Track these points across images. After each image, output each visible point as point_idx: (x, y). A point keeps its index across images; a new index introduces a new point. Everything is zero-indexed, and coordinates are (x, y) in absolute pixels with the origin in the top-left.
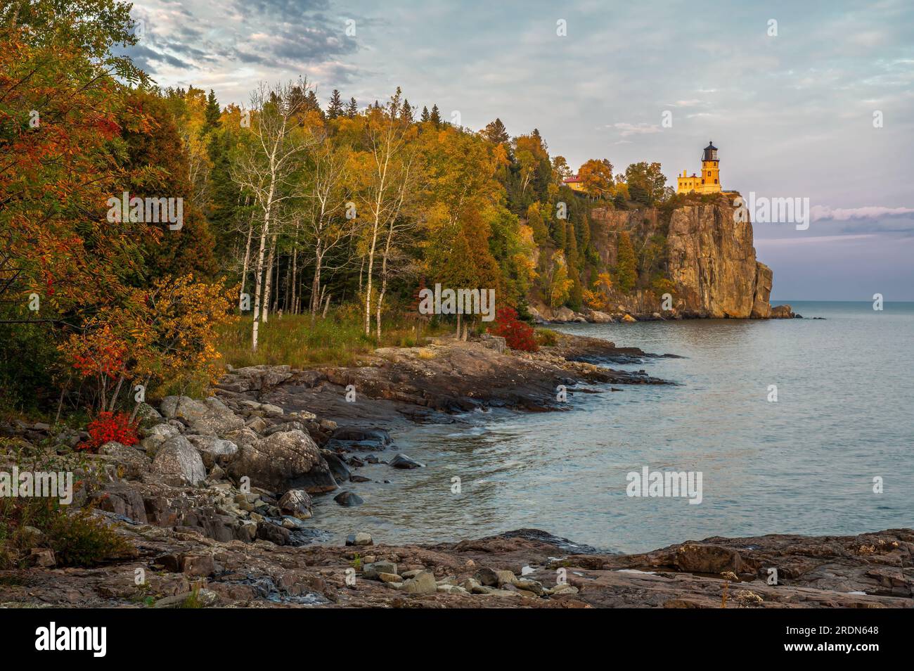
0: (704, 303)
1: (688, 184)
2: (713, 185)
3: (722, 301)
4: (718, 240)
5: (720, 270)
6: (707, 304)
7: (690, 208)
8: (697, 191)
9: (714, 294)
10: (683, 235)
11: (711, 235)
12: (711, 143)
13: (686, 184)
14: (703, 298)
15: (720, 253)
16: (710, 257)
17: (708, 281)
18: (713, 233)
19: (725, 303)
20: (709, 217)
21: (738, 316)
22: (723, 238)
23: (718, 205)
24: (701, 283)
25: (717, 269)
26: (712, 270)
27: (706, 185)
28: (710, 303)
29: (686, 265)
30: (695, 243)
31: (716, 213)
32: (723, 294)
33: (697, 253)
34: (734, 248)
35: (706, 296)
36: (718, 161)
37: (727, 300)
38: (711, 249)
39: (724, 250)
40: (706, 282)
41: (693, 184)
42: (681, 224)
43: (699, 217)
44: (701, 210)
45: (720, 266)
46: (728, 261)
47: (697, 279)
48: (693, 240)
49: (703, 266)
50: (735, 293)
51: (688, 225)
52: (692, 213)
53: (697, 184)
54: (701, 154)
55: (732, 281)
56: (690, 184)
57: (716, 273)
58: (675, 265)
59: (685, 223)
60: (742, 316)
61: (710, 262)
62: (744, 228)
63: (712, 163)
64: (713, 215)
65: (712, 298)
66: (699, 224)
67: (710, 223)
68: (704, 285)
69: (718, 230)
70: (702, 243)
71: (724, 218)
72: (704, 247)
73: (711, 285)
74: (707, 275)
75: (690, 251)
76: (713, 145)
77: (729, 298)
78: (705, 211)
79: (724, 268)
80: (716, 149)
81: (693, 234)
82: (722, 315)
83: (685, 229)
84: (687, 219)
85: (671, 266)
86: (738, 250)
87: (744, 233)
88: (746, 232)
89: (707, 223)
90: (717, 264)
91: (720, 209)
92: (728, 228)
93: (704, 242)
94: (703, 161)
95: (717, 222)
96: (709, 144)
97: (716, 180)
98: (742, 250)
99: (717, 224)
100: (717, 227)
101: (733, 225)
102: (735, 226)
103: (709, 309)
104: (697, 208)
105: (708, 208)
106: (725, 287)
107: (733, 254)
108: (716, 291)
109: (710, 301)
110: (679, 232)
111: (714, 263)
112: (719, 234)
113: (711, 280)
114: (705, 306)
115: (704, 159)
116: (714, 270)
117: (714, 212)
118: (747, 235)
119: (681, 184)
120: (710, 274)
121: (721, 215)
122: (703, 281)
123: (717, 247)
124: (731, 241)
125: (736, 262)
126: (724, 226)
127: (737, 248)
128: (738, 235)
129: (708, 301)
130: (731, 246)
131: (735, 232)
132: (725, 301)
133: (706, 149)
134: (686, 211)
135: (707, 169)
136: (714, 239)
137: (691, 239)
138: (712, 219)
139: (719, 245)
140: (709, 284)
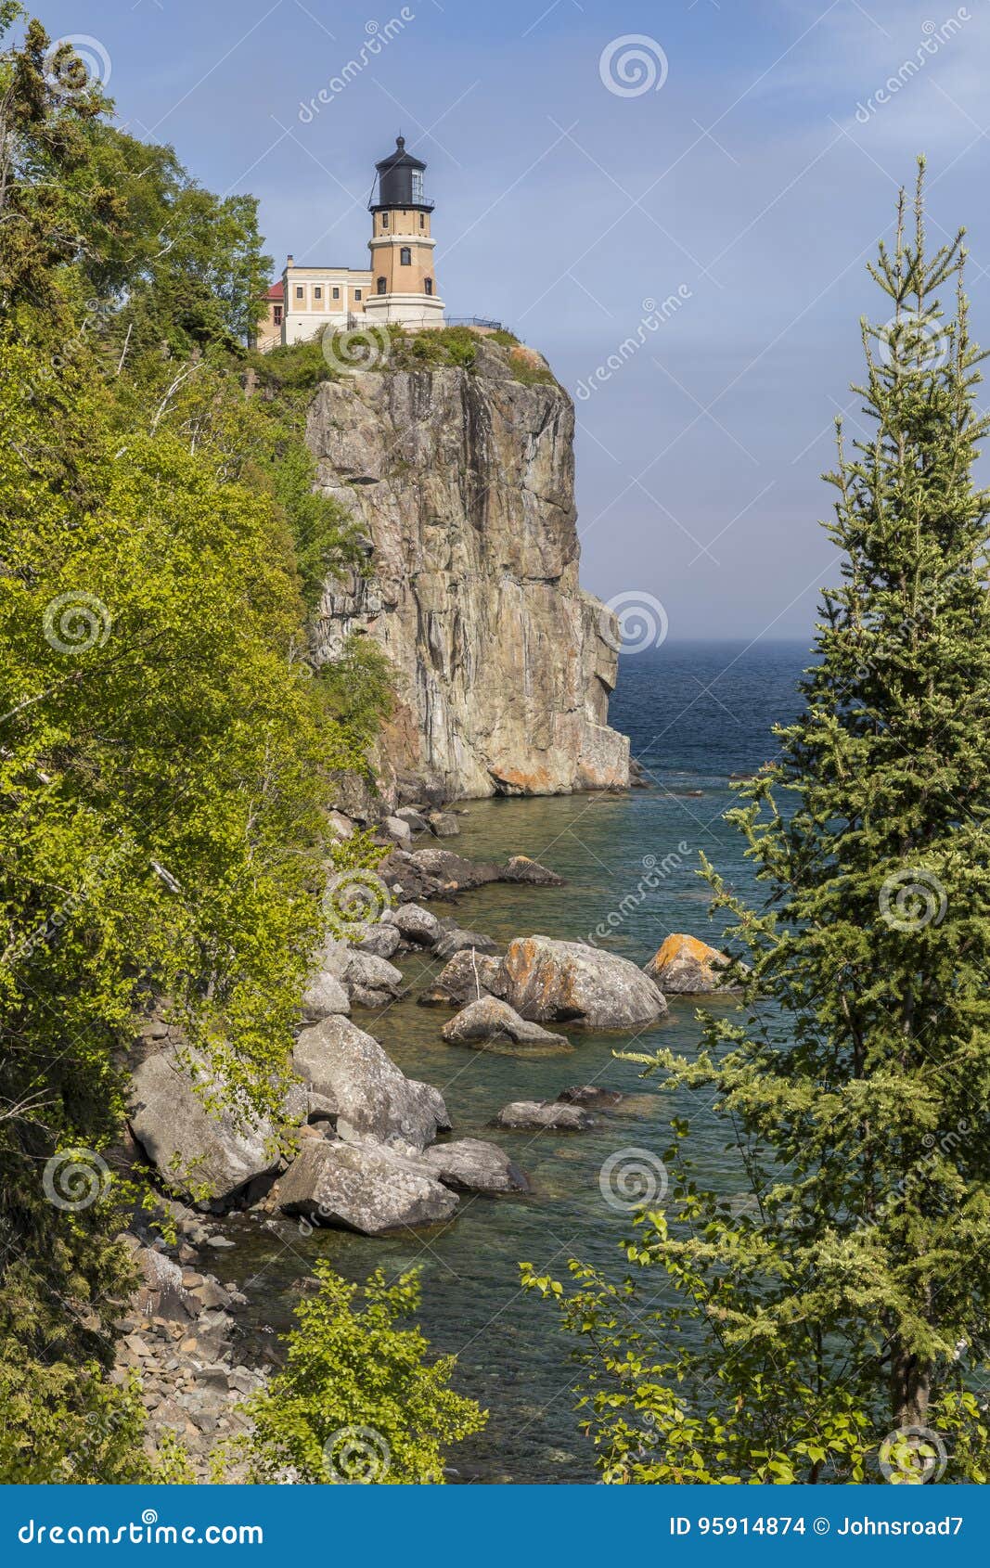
0: (431, 743)
1: (327, 293)
2: (420, 296)
3: (488, 735)
4: (477, 504)
5: (483, 617)
8: (367, 319)
9: (464, 707)
10: (367, 481)
11: (454, 486)
12: (400, 142)
13: (318, 293)
14: (426, 727)
15: (483, 550)
16: (448, 567)
17: (447, 660)
18: (459, 478)
19: (496, 741)
20: (448, 416)
21: (538, 789)
22: (493, 492)
23: (471, 372)
24: (422, 669)
25: (474, 614)
26: (457, 620)
27: (395, 296)
28: (450, 743)
29: (378, 602)
30: (404, 515)
31: (470, 401)
32: (493, 707)
33: (411, 551)
34: (527, 535)
35: (438, 718)
36: (429, 209)
37: (503, 728)
38: (453, 539)
40: (438, 664)
41: (344, 293)
42: (352, 439)
44: (421, 385)
45: (483, 602)
46: (507, 581)
47: (411, 654)
48: (399, 504)
49: (431, 603)
50: (531, 703)
51: (378, 443)
52: (386, 398)
53: (358, 292)
54: (370, 189)
55: (520, 659)
56: (336, 293)
57: (470, 630)
59: (367, 436)
61: (453, 589)
62: (556, 463)
63: (413, 216)
64: (458, 406)
65: (457, 723)
66: (414, 439)
67: (451, 437)
68: (433, 674)
69: (475, 465)
70: (428, 515)
71: (497, 420)
72: (430, 530)
73: (453, 673)
74: (442, 637)
75: (388, 544)
76: (408, 150)
77: (510, 723)
78: (435, 393)
79: (495, 607)
80: (421, 167)
81: (398, 481)
82: (486, 787)
83: (370, 457)
84: (371, 419)
86: (541, 539)
87: (557, 476)
88: (562, 475)
89: (444, 437)
90: (472, 596)
91: (483, 385)
92: (508, 460)
93: (431, 512)
94: (374, 210)
95: (473, 433)
96: (395, 149)
97: (429, 282)
98: (554, 542)
99: (473, 440)
100: (473, 453)
101: (524, 446)
102: (529, 453)
103: (446, 767)
104: (402, 379)
105: (443, 378)
106: (498, 683)
107: (526, 555)
108: (471, 696)
109: (450, 735)
110: (351, 471)
111: (466, 591)
112: (479, 479)
113: (453, 657)
114: (436, 756)
115: (377, 202)
116: (463, 619)
117: (463, 397)
118: (562, 487)
119: (300, 292)
120: (449, 636)
121: (486, 410)
122: (428, 662)
123: (472, 532)
124: (519, 511)
125: (532, 587)
126: (497, 449)
127: (538, 534)
128: (537, 487)
129: (444, 738)
130: (517, 526)
131: (530, 472)
132: (496, 733)
133: (383, 167)
134: (368, 392)
135: (396, 238)
136: (464, 499)
137: (392, 499)
138: (458, 422)
139: (480, 521)
140: (447, 670)
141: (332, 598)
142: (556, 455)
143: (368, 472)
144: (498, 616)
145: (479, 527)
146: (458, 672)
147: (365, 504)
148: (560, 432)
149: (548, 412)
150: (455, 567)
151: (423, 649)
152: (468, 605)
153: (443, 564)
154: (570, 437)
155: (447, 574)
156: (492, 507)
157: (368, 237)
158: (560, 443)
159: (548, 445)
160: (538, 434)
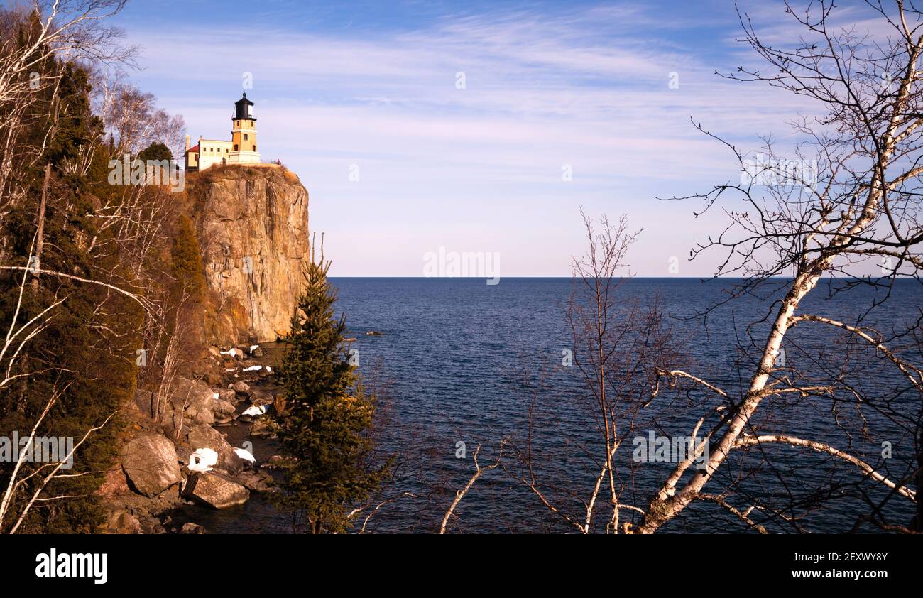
0: (252, 320)
1: (215, 150)
2: (251, 152)
3: (274, 317)
4: (271, 228)
5: (273, 273)
6: (256, 321)
7: (234, 181)
9: (265, 307)
10: (229, 220)
11: (262, 223)
12: (244, 95)
13: (212, 150)
14: (251, 314)
15: (273, 248)
16: (260, 254)
17: (259, 289)
18: (264, 220)
19: (278, 318)
20: (260, 197)
22: (277, 226)
23: (269, 180)
24: (249, 292)
25: (270, 271)
26: (263, 273)
27: (241, 152)
28: (260, 321)
29: (232, 266)
30: (243, 233)
31: (269, 191)
32: (276, 306)
33: (245, 247)
34: (290, 242)
35: (255, 311)
36: (255, 120)
37: (280, 314)
38: (262, 243)
39: (280, 244)
40: (255, 290)
41: (222, 150)
42: (223, 204)
43: (248, 197)
44: (250, 185)
45: (273, 267)
46: (282, 258)
47: (245, 286)
48: (241, 230)
49: (253, 267)
51: (234, 206)
52: (237, 190)
53: (227, 150)
54: (232, 112)
55: (287, 288)
56: (219, 150)
57: (268, 277)
58: (217, 266)
59: (229, 203)
61: (262, 261)
62: (301, 215)
63: (249, 122)
64: (264, 193)
65: (263, 313)
66: (247, 205)
67: (262, 205)
68: (253, 294)
69: (270, 215)
70: (252, 233)
71: (279, 199)
72: (253, 239)
73: (261, 293)
74: (257, 280)
75: (237, 244)
76: (247, 98)
77: (283, 313)
78: (256, 188)
79: (278, 268)
80: (252, 104)
81: (241, 221)
82: (274, 338)
83: (230, 212)
84: (231, 197)
85: (210, 268)
86: (296, 243)
87: (301, 220)
88: (303, 219)
89: (259, 205)
90: (269, 264)
91: (274, 186)
92: (283, 213)
93: (254, 233)
94: (234, 119)
95: (270, 204)
96: (242, 97)
97: (254, 147)
98: (300, 245)
99: (270, 207)
100: (270, 211)
101: (289, 209)
102: (291, 211)
103: (258, 329)
104: (243, 183)
105: (260, 183)
106: (279, 298)
107: (289, 249)
108: (268, 303)
109: (260, 317)
110: (223, 217)
111: (266, 262)
112: (273, 221)
113: (261, 287)
114: (254, 325)
115: (235, 117)
116: (265, 273)
117: (266, 189)
118: (304, 224)
119: (205, 149)
120: (260, 279)
121: (275, 195)
122: (252, 289)
123: (269, 240)
124: (287, 232)
125: (292, 261)
126: (278, 209)
127: (294, 242)
128: (294, 224)
129: (257, 318)
130: (286, 238)
131: (292, 218)
132: (278, 316)
133: (237, 104)
134: (229, 187)
135: (242, 130)
136: (266, 228)
137: (239, 228)
138: (264, 199)
139: (272, 236)
140: (259, 292)
141: (215, 265)
142: (301, 212)
143: (230, 217)
144: (278, 272)
145: (272, 238)
146: (263, 293)
147: (228, 230)
148: (303, 203)
149: (299, 196)
150: (263, 254)
151: (250, 285)
152: (267, 267)
153: (258, 252)
154: (306, 206)
155: (259, 256)
156: (277, 231)
157: (232, 129)
158: (303, 208)
159: (299, 208)
160: (294, 204)
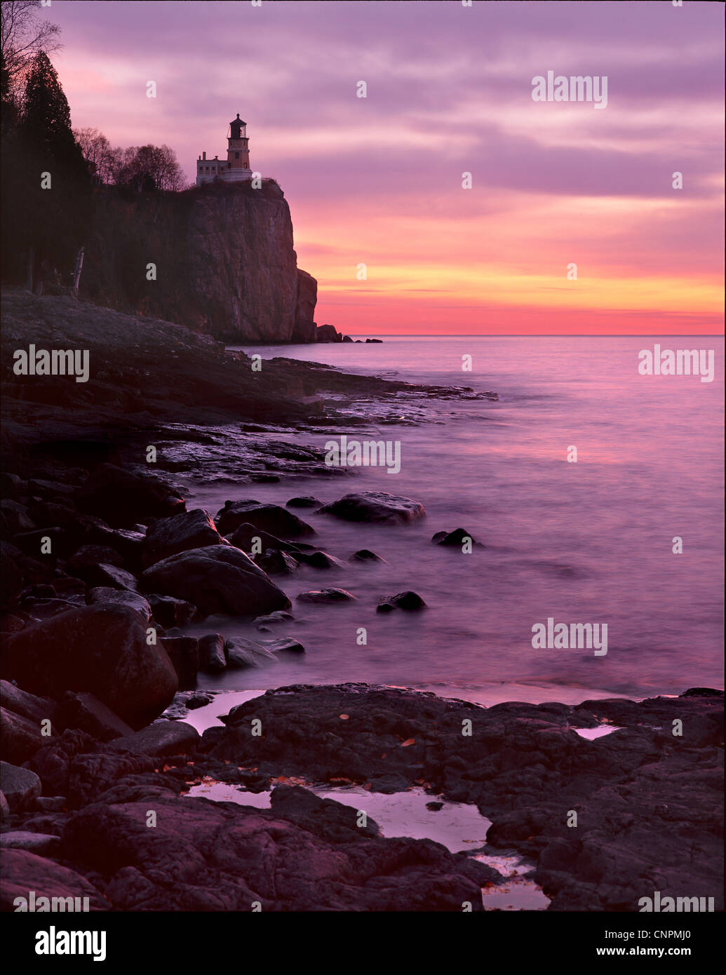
0: (233, 320)
1: (211, 169)
2: (243, 170)
4: (251, 239)
5: (253, 280)
6: (238, 323)
7: (215, 198)
8: (221, 178)
9: (247, 310)
11: (242, 234)
12: (238, 115)
13: (207, 168)
14: (232, 315)
15: (254, 257)
16: (240, 262)
17: (239, 293)
18: (244, 232)
22: (257, 237)
23: (249, 196)
24: (230, 296)
25: (250, 279)
26: (243, 280)
27: (233, 169)
28: (241, 321)
29: (212, 273)
30: (222, 244)
33: (225, 257)
36: (248, 139)
39: (260, 254)
40: (237, 295)
41: (217, 168)
45: (254, 274)
46: (263, 267)
47: (225, 290)
48: (219, 241)
49: (233, 274)
53: (222, 168)
54: (227, 133)
56: (214, 168)
57: (249, 283)
58: (198, 273)
60: (283, 339)
61: (242, 269)
63: (242, 142)
68: (235, 298)
69: (249, 228)
71: (258, 213)
73: (242, 298)
74: (238, 285)
75: (216, 254)
76: (240, 118)
79: (259, 275)
80: (245, 124)
81: (220, 233)
85: (193, 274)
86: (276, 253)
87: (282, 231)
88: (285, 230)
90: (249, 272)
91: (253, 200)
92: (262, 226)
93: (233, 244)
94: (229, 139)
95: (249, 218)
96: (236, 118)
97: (246, 164)
98: (281, 254)
99: (249, 220)
100: (249, 224)
101: (269, 221)
102: (271, 223)
109: (242, 319)
112: (252, 233)
113: (242, 293)
114: (236, 325)
118: (286, 234)
120: (240, 285)
126: (257, 222)
128: (274, 235)
129: (239, 319)
131: (272, 230)
133: (232, 124)
135: (234, 149)
139: (252, 247)
142: (282, 224)
144: (260, 279)
146: (244, 297)
148: (284, 216)
151: (231, 290)
153: (239, 261)
156: (256, 241)
160: (275, 217)
